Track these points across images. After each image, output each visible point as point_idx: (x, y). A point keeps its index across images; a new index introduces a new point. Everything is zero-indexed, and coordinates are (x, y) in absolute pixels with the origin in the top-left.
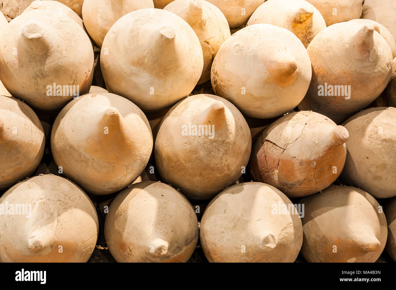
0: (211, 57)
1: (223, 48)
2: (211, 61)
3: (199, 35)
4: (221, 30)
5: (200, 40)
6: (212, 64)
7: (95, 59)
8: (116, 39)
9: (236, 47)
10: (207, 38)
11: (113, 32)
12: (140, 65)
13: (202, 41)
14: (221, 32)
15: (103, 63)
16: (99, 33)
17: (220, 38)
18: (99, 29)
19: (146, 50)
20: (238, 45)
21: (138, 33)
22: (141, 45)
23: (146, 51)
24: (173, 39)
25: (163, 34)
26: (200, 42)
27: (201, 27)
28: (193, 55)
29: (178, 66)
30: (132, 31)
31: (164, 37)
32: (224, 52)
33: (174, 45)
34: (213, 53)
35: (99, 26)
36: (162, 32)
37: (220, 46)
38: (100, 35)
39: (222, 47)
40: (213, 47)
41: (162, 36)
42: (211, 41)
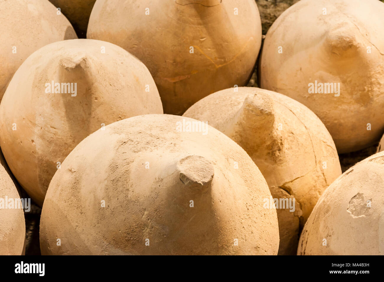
0: (296, 225)
1: (324, 201)
2: (297, 233)
3: (266, 173)
4: (320, 162)
5: (269, 183)
6: (298, 239)
7: (27, 229)
8: (76, 185)
9: (354, 200)
10: (286, 179)
11: (71, 171)
12: (133, 245)
13: (275, 186)
14: (318, 165)
15: (45, 241)
16: (38, 171)
17: (316, 178)
18: (36, 162)
19: (145, 210)
20: (359, 195)
21: (127, 172)
22: (133, 199)
23: (146, 213)
24: (208, 185)
25: (185, 173)
26: (271, 189)
27: (273, 154)
28: (255, 219)
29: (220, 245)
30: (114, 168)
31: (188, 179)
32: (327, 211)
33: (211, 199)
34: (301, 213)
35: (36, 156)
36: (183, 169)
37: (317, 198)
38: (40, 176)
39: (321, 199)
40: (301, 200)
41: (182, 178)
42: (295, 187)
